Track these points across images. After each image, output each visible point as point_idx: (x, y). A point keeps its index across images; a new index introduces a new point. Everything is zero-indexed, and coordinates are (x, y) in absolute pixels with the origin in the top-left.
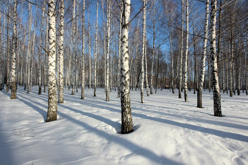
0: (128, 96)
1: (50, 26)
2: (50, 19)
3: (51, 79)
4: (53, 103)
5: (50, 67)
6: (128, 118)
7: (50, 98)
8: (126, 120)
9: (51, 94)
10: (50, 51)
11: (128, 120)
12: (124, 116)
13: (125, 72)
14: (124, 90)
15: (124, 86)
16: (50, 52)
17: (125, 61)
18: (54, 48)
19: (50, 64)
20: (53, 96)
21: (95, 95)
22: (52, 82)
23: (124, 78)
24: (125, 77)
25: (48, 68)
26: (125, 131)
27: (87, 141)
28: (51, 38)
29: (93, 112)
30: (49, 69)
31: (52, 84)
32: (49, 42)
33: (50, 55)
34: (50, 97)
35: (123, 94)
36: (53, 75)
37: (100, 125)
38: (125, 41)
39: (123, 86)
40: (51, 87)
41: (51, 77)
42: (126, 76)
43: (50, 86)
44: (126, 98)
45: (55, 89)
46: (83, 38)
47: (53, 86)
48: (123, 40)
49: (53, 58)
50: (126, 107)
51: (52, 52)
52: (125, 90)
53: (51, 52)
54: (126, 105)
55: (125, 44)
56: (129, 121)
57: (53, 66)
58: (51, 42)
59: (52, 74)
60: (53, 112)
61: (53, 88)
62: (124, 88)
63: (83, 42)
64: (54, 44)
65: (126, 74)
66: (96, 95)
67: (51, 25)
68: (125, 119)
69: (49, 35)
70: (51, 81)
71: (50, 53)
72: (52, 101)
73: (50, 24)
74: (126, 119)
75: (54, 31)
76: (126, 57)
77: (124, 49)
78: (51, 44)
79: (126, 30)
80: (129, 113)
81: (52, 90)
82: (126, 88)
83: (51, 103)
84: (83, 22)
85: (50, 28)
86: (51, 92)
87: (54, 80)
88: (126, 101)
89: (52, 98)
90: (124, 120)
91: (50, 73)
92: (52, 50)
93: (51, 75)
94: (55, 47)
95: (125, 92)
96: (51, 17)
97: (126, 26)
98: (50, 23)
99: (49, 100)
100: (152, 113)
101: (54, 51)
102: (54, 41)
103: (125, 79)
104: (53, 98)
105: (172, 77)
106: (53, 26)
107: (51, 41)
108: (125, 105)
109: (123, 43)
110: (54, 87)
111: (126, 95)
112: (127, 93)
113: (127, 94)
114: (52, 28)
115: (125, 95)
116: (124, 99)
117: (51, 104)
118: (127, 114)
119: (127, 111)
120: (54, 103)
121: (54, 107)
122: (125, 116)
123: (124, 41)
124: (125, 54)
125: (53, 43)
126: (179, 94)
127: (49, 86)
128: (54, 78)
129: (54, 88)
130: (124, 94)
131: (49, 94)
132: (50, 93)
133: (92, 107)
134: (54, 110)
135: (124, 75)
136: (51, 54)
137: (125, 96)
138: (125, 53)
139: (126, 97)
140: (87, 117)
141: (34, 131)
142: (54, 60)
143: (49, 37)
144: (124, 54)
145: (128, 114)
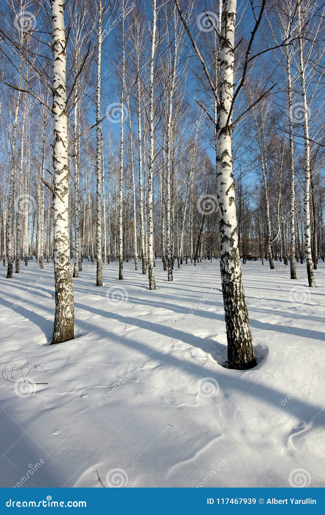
0: (240, 282)
1: (57, 135)
2: (57, 121)
3: (62, 247)
4: (67, 300)
5: (59, 222)
6: (245, 331)
7: (59, 290)
8: (241, 336)
9: (61, 281)
10: (58, 187)
11: (246, 336)
12: (235, 328)
13: (232, 230)
14: (230, 267)
15: (232, 259)
16: (57, 189)
17: (230, 205)
18: (65, 181)
19: (59, 215)
20: (67, 284)
21: (121, 278)
22: (63, 254)
23: (229, 242)
24: (232, 241)
25: (55, 225)
26: (241, 361)
27: (172, 391)
28: (58, 160)
29: (140, 316)
30: (57, 227)
31: (63, 259)
32: (55, 168)
33: (57, 197)
34: (61, 287)
35: (230, 279)
36: (64, 239)
37: (175, 348)
38: (228, 162)
39: (229, 261)
40: (62, 265)
41: (61, 243)
42: (233, 237)
43: (60, 264)
44: (236, 287)
45: (68, 270)
46: (97, 162)
47: (65, 263)
48: (223, 161)
49: (64, 202)
50: (238, 308)
51: (63, 190)
52: (233, 269)
53: (59, 190)
54: (239, 303)
55: (228, 168)
56: (247, 338)
57: (64, 220)
58: (60, 170)
59: (62, 236)
60: (67, 319)
61: (66, 268)
62: (231, 265)
63: (99, 171)
64: (65, 173)
65: (233, 234)
66: (124, 277)
67: (60, 132)
68: (237, 335)
69: (54, 153)
70: (62, 252)
71: (58, 192)
72: (63, 295)
73: (58, 132)
74: (240, 334)
75: (64, 146)
76: (232, 197)
77: (226, 179)
78: (59, 173)
79: (228, 138)
80: (245, 321)
81: (63, 272)
82: (235, 263)
83: (62, 299)
84: (97, 130)
85: (58, 139)
86: (62, 277)
87: (66, 250)
88: (238, 293)
89: (63, 289)
90: (235, 337)
91: (59, 236)
92: (61, 185)
93: (61, 240)
94: (67, 180)
95: (233, 272)
96: (60, 116)
97: (229, 130)
98: (57, 129)
99: (59, 294)
100: (265, 314)
101: (65, 188)
102: (65, 166)
103: (232, 245)
104: (66, 289)
105: (268, 237)
106: (63, 135)
107: (60, 167)
108: (236, 301)
109: (224, 167)
110: (67, 264)
111: (236, 280)
112: (239, 274)
113: (238, 278)
114: (61, 139)
115: (234, 281)
116: (233, 290)
117: (63, 303)
118: (241, 324)
119: (241, 316)
120: (69, 301)
121: (68, 308)
122: (238, 327)
123: (225, 163)
124: (228, 191)
125: (64, 171)
126: (291, 270)
127: (58, 264)
128: (66, 245)
129: (68, 267)
130: (232, 277)
131: (58, 281)
132: (59, 279)
133: (134, 305)
134: (70, 315)
135: (229, 236)
136: (59, 195)
137: (234, 283)
138: (230, 188)
139: (236, 285)
140: (136, 327)
141: (39, 369)
142: (66, 207)
143: (54, 159)
144: (226, 190)
145: (244, 323)
